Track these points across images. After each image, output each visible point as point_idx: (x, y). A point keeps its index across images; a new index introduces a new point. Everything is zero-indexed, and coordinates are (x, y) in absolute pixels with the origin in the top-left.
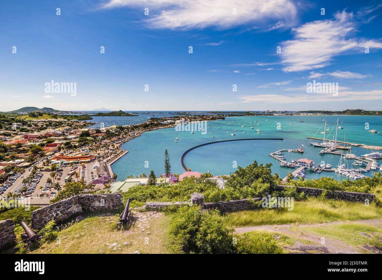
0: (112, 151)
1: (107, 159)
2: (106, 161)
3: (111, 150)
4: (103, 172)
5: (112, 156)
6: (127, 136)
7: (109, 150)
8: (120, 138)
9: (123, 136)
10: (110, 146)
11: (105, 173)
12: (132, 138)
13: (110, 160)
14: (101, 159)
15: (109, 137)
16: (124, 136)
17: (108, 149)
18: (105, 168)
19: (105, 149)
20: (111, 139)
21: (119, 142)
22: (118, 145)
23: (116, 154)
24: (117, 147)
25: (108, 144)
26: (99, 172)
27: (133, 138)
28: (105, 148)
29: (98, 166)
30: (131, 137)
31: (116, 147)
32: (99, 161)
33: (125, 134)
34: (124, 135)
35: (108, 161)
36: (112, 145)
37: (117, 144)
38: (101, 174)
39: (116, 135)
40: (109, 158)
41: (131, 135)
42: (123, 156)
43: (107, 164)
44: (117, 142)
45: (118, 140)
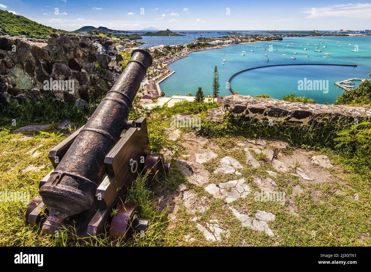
0: (160, 71)
1: (155, 77)
2: (155, 80)
3: (159, 69)
4: (152, 90)
5: (160, 75)
6: (174, 56)
7: (157, 69)
8: (167, 58)
9: (170, 56)
10: (158, 65)
11: (154, 91)
12: (179, 58)
13: (158, 79)
14: (151, 77)
15: (157, 56)
16: (171, 56)
18: (154, 86)
19: (154, 68)
20: (159, 58)
21: (166, 62)
22: (166, 64)
23: (164, 74)
24: (165, 67)
25: (156, 63)
26: (148, 89)
27: (180, 59)
28: (154, 67)
29: (148, 84)
30: (178, 57)
31: (163, 67)
32: (149, 79)
33: (172, 54)
34: (172, 55)
35: (156, 80)
36: (160, 65)
37: (165, 63)
38: (150, 91)
39: (163, 54)
40: (158, 77)
41: (178, 55)
42: (170, 75)
43: (155, 82)
44: (164, 62)
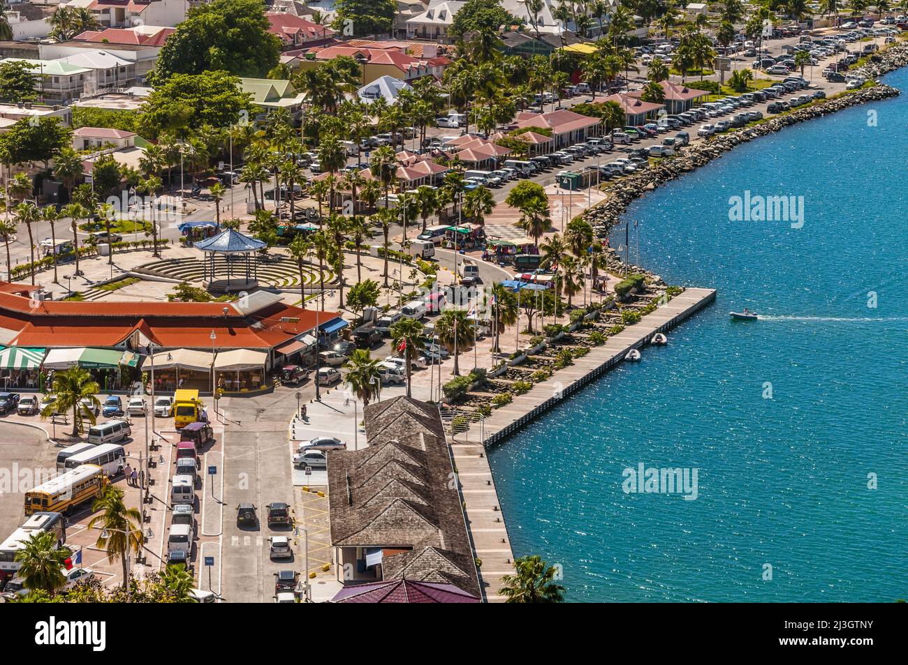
0: (510, 275)
1: (449, 364)
2: (438, 397)
3: (503, 254)
4: (399, 523)
5: (513, 340)
6: (714, 89)
7: (476, 258)
8: (616, 118)
9: (656, 95)
10: (490, 204)
12: (775, 119)
13: (481, 380)
14: (386, 359)
15: (487, 85)
16: (673, 88)
17: (474, 241)
18: (426, 476)
19: (436, 240)
20: (505, 116)
21: (602, 162)
22: (596, 197)
23: (566, 321)
24: (580, 230)
25: (473, 179)
26: (353, 516)
27: (790, 123)
28: (435, 225)
29: (354, 439)
30: (761, 108)
31: (560, 223)
32: (366, 385)
33: (684, 67)
34: (676, 77)
35: (457, 395)
36: (517, 200)
37: (579, 183)
38: (377, 538)
39: (572, 67)
40: (480, 357)
41: (759, 74)
42: (644, 345)
43: (447, 425)
44: (579, 168)
45: (593, 131)
